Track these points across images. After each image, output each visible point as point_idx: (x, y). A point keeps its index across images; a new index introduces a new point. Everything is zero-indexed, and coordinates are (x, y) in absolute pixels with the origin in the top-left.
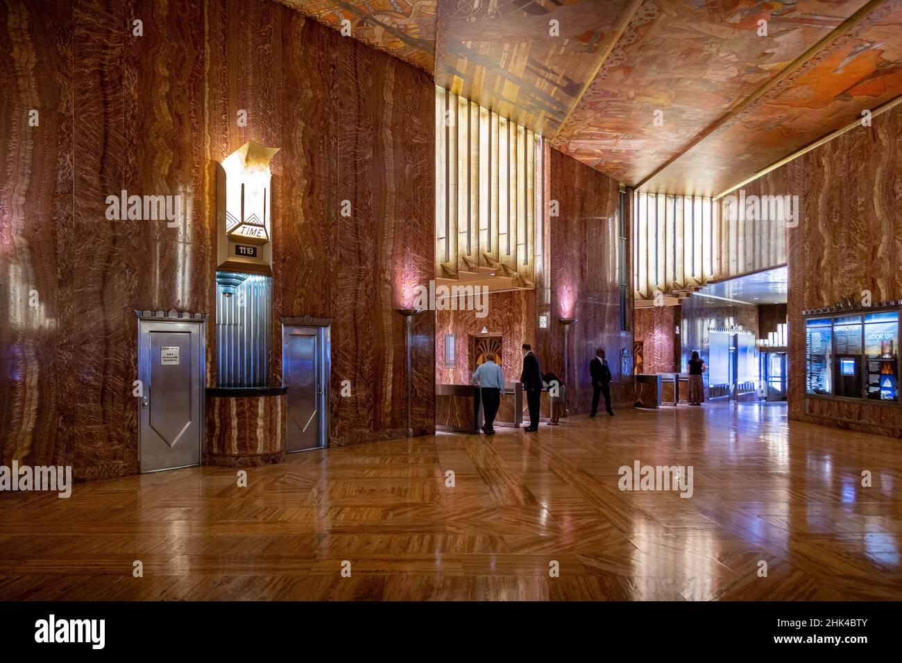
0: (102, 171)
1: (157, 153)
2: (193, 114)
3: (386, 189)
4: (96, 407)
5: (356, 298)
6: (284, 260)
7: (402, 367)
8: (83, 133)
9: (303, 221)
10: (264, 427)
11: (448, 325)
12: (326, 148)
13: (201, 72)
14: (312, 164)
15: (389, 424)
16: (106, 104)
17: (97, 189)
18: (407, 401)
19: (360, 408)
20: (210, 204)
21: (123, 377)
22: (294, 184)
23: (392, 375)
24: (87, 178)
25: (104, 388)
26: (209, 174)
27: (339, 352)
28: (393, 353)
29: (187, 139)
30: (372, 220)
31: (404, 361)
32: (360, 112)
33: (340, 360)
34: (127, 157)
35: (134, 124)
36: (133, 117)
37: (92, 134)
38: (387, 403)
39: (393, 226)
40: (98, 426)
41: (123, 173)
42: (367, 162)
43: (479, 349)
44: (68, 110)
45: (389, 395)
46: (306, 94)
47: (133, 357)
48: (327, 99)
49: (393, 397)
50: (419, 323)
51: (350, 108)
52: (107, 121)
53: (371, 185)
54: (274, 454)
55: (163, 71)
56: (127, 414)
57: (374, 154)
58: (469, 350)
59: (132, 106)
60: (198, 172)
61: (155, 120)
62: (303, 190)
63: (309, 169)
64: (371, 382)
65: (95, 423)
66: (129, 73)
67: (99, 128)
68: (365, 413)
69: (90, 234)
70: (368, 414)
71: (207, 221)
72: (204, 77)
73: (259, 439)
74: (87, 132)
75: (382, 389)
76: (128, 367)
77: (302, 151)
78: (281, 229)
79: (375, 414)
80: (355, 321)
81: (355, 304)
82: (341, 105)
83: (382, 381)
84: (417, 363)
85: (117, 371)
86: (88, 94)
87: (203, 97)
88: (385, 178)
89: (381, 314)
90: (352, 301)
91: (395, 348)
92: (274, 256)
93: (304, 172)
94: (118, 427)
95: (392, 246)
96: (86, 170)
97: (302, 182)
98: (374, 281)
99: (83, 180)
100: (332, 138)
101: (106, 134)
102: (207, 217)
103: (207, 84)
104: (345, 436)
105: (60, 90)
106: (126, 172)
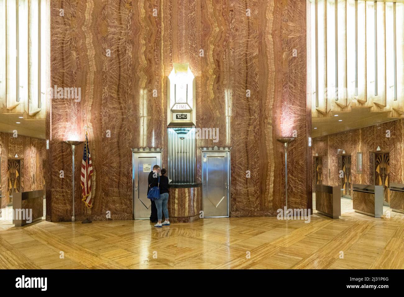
0: (118, 91)
1: (140, 78)
2: (156, 57)
3: (268, 70)
4: (116, 190)
5: (247, 135)
6: (202, 119)
7: (281, 173)
8: (111, 77)
9: (213, 97)
10: (178, 204)
11: (358, 146)
12: (227, 56)
13: (160, 37)
14: (219, 66)
15: (271, 207)
16: (119, 63)
17: (116, 99)
18: (285, 194)
19: (250, 197)
20: (164, 97)
21: (126, 177)
22: (208, 79)
23: (273, 178)
24: (113, 95)
25: (119, 182)
26: (164, 83)
27: (236, 165)
28: (274, 165)
29: (153, 69)
30: (258, 89)
31: (282, 170)
32: (249, 31)
33: (236, 170)
34: (128, 83)
35: (131, 68)
36: (130, 66)
37: (114, 77)
38: (270, 195)
39: (273, 91)
40: (117, 198)
41: (126, 90)
42: (254, 57)
43: (377, 161)
44: (106, 69)
45: (271, 190)
46: (215, 30)
47: (130, 169)
48: (228, 30)
49: (274, 191)
50: (294, 147)
51: (243, 30)
52: (120, 70)
53: (257, 70)
54: (184, 217)
55: (143, 42)
56: (128, 193)
57: (259, 52)
58: (370, 162)
59: (130, 61)
60: (158, 83)
61: (139, 64)
62: (213, 81)
63: (217, 69)
64: (258, 182)
65: (116, 196)
66: (129, 48)
67: (117, 74)
68: (254, 199)
69: (114, 118)
70: (256, 200)
71: (163, 105)
72: (161, 39)
73: (176, 209)
74: (113, 77)
75: (266, 186)
76: (128, 173)
77: (213, 60)
78: (200, 103)
79: (261, 201)
80: (247, 148)
81: (247, 138)
82: (237, 30)
83: (266, 182)
84: (293, 171)
85: (124, 175)
86: (113, 61)
87: (161, 48)
88: (267, 64)
89: (265, 143)
90: (244, 137)
91: (275, 163)
92: (197, 118)
93: (214, 71)
94: (125, 199)
95: (273, 102)
96: (112, 92)
97: (213, 77)
98: (260, 125)
99: (111, 96)
100: (231, 50)
101: (120, 75)
102: (162, 103)
103: (162, 41)
104: (240, 212)
105: (103, 62)
106: (127, 90)
